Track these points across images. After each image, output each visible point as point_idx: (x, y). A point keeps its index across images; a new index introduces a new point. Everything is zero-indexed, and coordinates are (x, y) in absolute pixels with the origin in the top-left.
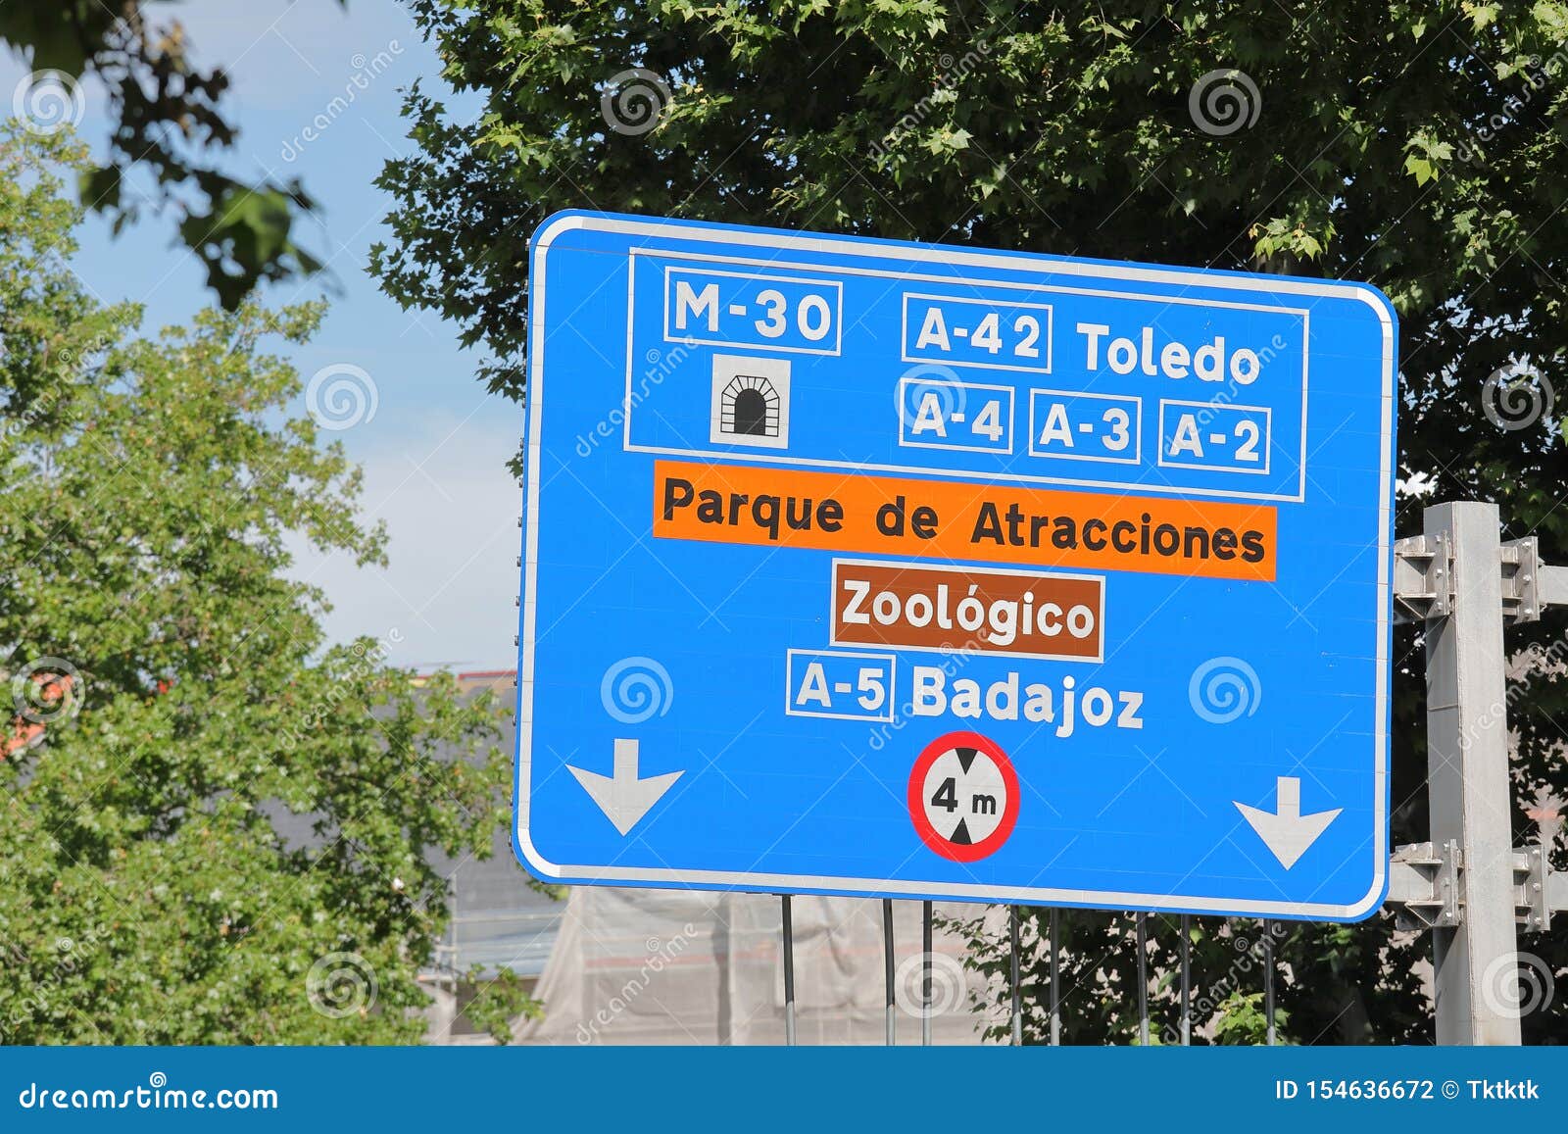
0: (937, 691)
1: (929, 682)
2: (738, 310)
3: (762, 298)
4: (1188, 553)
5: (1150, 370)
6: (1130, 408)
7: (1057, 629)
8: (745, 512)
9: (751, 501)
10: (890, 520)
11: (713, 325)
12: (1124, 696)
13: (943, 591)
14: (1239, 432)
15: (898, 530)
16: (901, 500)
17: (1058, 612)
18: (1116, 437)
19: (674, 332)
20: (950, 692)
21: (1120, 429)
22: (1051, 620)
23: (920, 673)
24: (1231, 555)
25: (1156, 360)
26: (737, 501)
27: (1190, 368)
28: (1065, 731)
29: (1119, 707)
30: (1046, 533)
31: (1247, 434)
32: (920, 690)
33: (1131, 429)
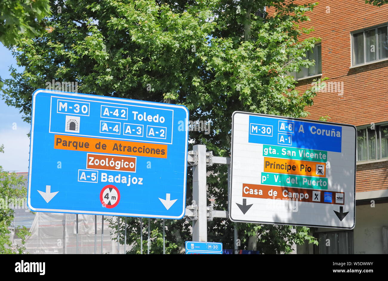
0: (106, 177)
1: (104, 176)
2: (71, 108)
3: (75, 106)
4: (151, 153)
5: (145, 120)
6: (142, 127)
7: (127, 166)
8: (71, 144)
9: (72, 143)
10: (98, 146)
11: (66, 110)
12: (139, 179)
13: (107, 159)
14: (161, 131)
15: (99, 148)
16: (100, 143)
17: (128, 163)
18: (139, 132)
19: (59, 111)
20: (108, 178)
21: (140, 130)
22: (127, 165)
23: (103, 174)
24: (159, 154)
25: (146, 118)
26: (70, 142)
27: (152, 120)
28: (129, 185)
29: (138, 181)
30: (126, 149)
31: (162, 132)
32: (102, 177)
33: (142, 131)
